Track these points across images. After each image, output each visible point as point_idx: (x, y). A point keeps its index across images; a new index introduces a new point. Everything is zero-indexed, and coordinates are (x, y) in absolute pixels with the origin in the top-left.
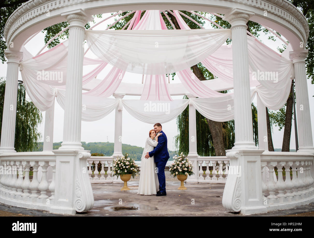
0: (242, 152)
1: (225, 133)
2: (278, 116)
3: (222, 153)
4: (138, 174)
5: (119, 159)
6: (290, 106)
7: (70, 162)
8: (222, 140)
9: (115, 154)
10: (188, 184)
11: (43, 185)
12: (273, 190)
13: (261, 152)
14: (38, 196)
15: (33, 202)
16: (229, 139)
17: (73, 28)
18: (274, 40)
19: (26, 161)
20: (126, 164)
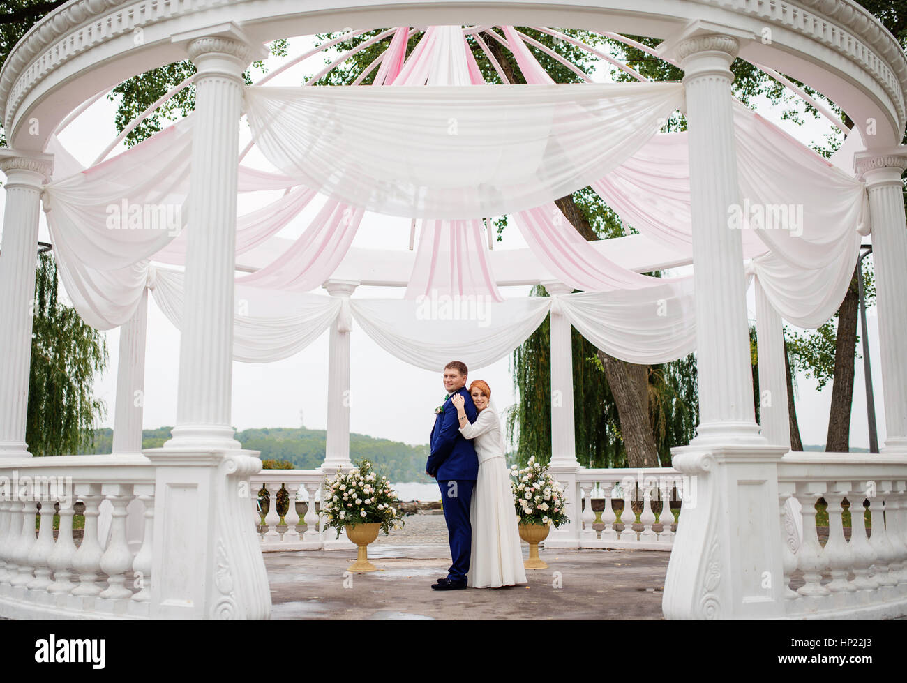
0: (721, 454)
1: (656, 399)
2: (814, 347)
3: (648, 460)
4: (401, 523)
5: (343, 477)
6: (850, 318)
7: (199, 486)
8: (649, 422)
9: (331, 462)
10: (549, 552)
11: (115, 558)
12: (815, 568)
13: (778, 454)
14: (101, 591)
15: (83, 609)
16: (668, 416)
17: (207, 79)
18: (800, 121)
20: (365, 490)
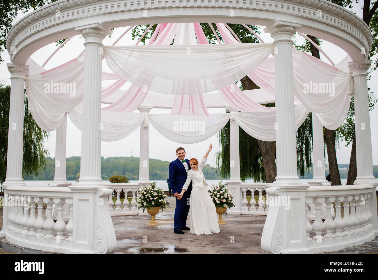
0: (283, 188)
3: (274, 175)
4: (168, 206)
5: (145, 189)
7: (89, 200)
9: (141, 180)
10: (229, 216)
11: (60, 225)
12: (320, 229)
13: (305, 188)
14: (54, 237)
15: (48, 243)
17: (89, 45)
19: (39, 198)
20: (154, 194)
